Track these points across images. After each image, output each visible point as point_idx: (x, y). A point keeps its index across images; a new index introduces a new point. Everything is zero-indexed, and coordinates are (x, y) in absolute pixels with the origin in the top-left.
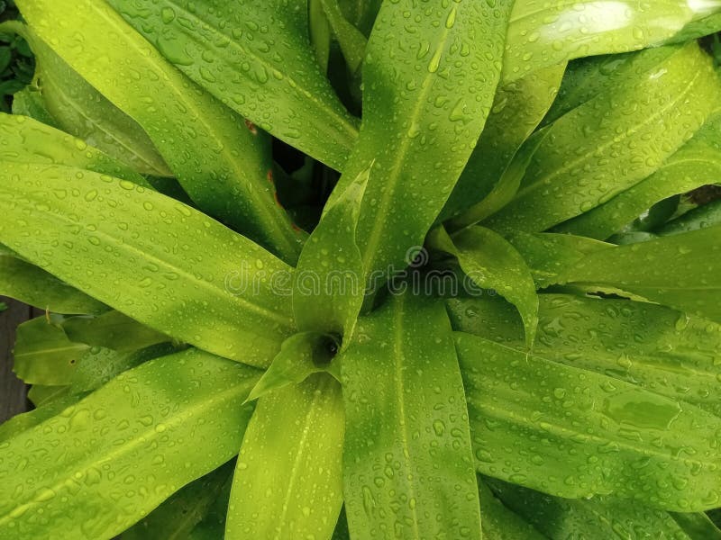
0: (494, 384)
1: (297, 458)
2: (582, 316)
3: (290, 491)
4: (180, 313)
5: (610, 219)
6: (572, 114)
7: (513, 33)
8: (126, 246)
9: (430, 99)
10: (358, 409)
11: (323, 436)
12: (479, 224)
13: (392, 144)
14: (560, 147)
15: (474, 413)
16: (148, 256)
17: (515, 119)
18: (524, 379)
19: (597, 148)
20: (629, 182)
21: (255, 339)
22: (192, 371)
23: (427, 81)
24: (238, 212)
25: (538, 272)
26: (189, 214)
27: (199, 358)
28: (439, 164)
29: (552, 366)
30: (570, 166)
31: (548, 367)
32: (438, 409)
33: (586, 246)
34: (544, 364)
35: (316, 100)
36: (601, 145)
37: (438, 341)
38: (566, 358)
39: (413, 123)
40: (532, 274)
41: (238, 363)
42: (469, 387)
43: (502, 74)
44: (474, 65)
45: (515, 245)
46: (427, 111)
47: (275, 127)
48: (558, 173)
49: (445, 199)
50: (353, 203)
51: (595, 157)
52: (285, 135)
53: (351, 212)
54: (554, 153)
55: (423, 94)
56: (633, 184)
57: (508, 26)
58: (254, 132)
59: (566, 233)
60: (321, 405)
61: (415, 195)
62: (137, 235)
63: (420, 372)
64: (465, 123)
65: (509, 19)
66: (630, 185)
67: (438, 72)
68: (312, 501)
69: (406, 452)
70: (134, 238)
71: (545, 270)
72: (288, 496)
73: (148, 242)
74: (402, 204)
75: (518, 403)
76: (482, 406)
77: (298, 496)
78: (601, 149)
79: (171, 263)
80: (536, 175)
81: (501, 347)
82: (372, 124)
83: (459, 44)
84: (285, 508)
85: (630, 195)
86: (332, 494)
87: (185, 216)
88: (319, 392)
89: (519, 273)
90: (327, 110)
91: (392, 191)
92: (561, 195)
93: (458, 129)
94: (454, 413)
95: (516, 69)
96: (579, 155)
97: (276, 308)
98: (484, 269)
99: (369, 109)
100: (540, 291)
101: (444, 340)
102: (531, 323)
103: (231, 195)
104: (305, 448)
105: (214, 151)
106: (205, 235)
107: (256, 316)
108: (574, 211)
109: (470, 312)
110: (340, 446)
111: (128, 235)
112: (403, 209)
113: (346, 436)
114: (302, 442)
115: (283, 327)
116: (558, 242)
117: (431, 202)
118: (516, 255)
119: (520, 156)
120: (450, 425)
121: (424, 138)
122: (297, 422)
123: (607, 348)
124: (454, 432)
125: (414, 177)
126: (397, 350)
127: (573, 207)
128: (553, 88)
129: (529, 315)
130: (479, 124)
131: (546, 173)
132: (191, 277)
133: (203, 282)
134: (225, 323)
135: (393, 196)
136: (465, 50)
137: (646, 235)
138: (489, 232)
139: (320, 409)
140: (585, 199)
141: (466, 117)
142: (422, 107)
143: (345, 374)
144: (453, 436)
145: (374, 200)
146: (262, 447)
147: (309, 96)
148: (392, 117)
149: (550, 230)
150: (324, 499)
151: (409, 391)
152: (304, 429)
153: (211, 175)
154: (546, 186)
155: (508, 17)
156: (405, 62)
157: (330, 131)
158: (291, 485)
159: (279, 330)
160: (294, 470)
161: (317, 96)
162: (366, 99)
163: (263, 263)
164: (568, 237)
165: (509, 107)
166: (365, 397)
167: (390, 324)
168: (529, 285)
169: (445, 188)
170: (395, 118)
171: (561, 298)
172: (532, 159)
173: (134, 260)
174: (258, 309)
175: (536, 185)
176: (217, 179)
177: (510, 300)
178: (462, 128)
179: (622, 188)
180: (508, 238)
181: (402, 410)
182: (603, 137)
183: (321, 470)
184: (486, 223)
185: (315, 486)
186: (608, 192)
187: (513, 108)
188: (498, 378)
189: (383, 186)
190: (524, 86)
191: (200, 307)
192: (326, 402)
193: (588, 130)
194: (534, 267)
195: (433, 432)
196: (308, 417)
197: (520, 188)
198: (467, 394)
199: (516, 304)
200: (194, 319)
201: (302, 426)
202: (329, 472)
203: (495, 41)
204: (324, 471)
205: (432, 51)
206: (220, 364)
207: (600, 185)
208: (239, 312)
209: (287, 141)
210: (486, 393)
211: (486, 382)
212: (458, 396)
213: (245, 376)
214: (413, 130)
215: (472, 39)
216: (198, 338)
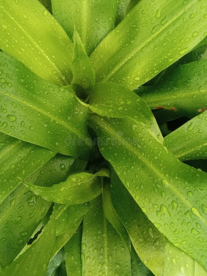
0: (20, 157)
1: (35, 43)
2: (30, 218)
3: (20, 27)
4: (134, 26)
5: (72, 255)
6: (129, 264)
7: (189, 260)
8: (182, 12)
9: (178, 200)
10: (44, 87)
11: (40, 64)
12: (102, 193)
13: (164, 170)
14: (116, 250)
15: (12, 140)
16: (171, 22)
17: (142, 236)
18: (13, 173)
19: (107, 266)
20: (85, 272)
21: (103, 62)
22: (104, 21)
23: (188, 204)
24: (165, 86)
25: (65, 208)
26: (181, 53)
27: (108, 28)
28: (142, 187)
29: (10, 189)
30: (106, 249)
31: (11, 187)
32: (22, 122)
33: (65, 237)
34: (14, 186)
35: (200, 147)
36: (108, 268)
37: (57, 144)
38: (14, 199)
39: (170, 186)
40: (65, 205)
41: (97, 46)
42: (26, 145)
43: (172, 244)
44: (184, 232)
45: (84, 204)
46: (173, 195)
47: (198, 120)
48: (106, 242)
49: (123, 181)
50: (149, 126)
51: (104, 263)
52: (192, 123)
53: (145, 123)
54: (115, 245)
55: (183, 198)
56: (82, 273)
57: (194, 260)
58: (200, 111)
59: (77, 231)
60: (57, 74)
61: (133, 168)
62: (185, 21)
63: (46, 126)
64: (157, 211)
65: (197, 262)
66: (83, 272)
67: (191, 211)
68: (9, 34)
69: (8, 95)
70: (183, 19)
71: (64, 212)
72: (18, 25)
73: (177, 25)
74: (131, 159)
75: (4, 163)
76: (12, 146)
77: (15, 29)
78: (106, 268)
79: (161, 32)
80: (110, 231)
81: (35, 169)
82: (178, 166)
83: (200, 230)
84: (12, 18)
85: (78, 269)
86: (7, 46)
87: (181, 50)
88: (64, 79)
89: (67, 199)
90: (192, 150)
91: (140, 158)
92: (95, 238)
93: (156, 206)
94: (15, 129)
95: (170, 252)
96: (108, 256)
97: (112, 79)
98: (79, 184)
99: (186, 168)
100: (53, 204)
101: (56, 146)
102: (37, 191)
103: (175, 85)
104: (38, 51)
105: (201, 87)
106: (166, 57)
107: (114, 66)
108: (85, 239)
109: (63, 167)
110: (31, 68)
111: (187, 17)
112: (129, 158)
113: (33, 73)
114: (42, 51)
115: (101, 79)
116: (74, 225)
117: (125, 173)
118: (78, 202)
119: (123, 229)
120: (10, 124)
121: (159, 186)
122: (54, 57)
123: (8, 222)
124: (6, 124)
125: (142, 172)
126: (62, 122)
127: (87, 241)
128: (146, 262)
129: (41, 191)
130: (153, 218)
131: (109, 237)
132: (148, 41)
133: (143, 45)
134: (118, 49)
135: (137, 157)
136: (194, 232)
137: (58, 265)
138: (95, 196)
139: (55, 72)
140: (87, 248)
141: (160, 214)
142: (176, 194)
143: (64, 91)
144: (4, 123)
145: (140, 147)
146: (50, 30)
147: (204, 145)
148: (178, 176)
149: (82, 224)
150: (7, 41)
151: (39, 115)
152: (49, 57)
153: (190, 79)
154: (103, 233)
155: (199, 262)
156: (204, 197)
157: (182, 146)
158: (23, 30)
159: (101, 77)
160: (30, 37)
161: (202, 148)
162: (192, 169)
163: (137, 81)
164: (74, 231)
165: (148, 236)
166: (48, 93)
167: (77, 128)
168: (58, 200)
169: (128, 184)
170: (177, 178)
171: (44, 212)
172: (118, 234)
173: (172, 14)
174: (116, 69)
175: (105, 229)
176: (186, 82)
177: (55, 186)
178: (155, 209)
179: (83, 268)
180: (88, 203)
181: (31, 106)
182: (111, 271)
183: (23, 50)
184: (100, 198)
185: (16, 41)
186: (85, 260)
187: (147, 238)
188: (21, 160)
189: (145, 155)
190: (155, 249)
191: (132, 38)
192: (57, 78)
193: (118, 266)
194: (68, 208)
195: (12, 114)
196: (54, 64)
197: (107, 221)
198: (22, 142)
199: (51, 188)
200: (128, 33)
201: (51, 58)
202: (20, 53)
203: (190, 249)
204: (22, 51)
205: (203, 214)
206: (100, 37)
207: (90, 258)
208: (120, 59)
209: (188, 123)
210: (17, 151)
211: (23, 154)
212: (23, 136)
213: (88, 47)
214: (166, 183)
215: (198, 238)
216: (118, 31)
